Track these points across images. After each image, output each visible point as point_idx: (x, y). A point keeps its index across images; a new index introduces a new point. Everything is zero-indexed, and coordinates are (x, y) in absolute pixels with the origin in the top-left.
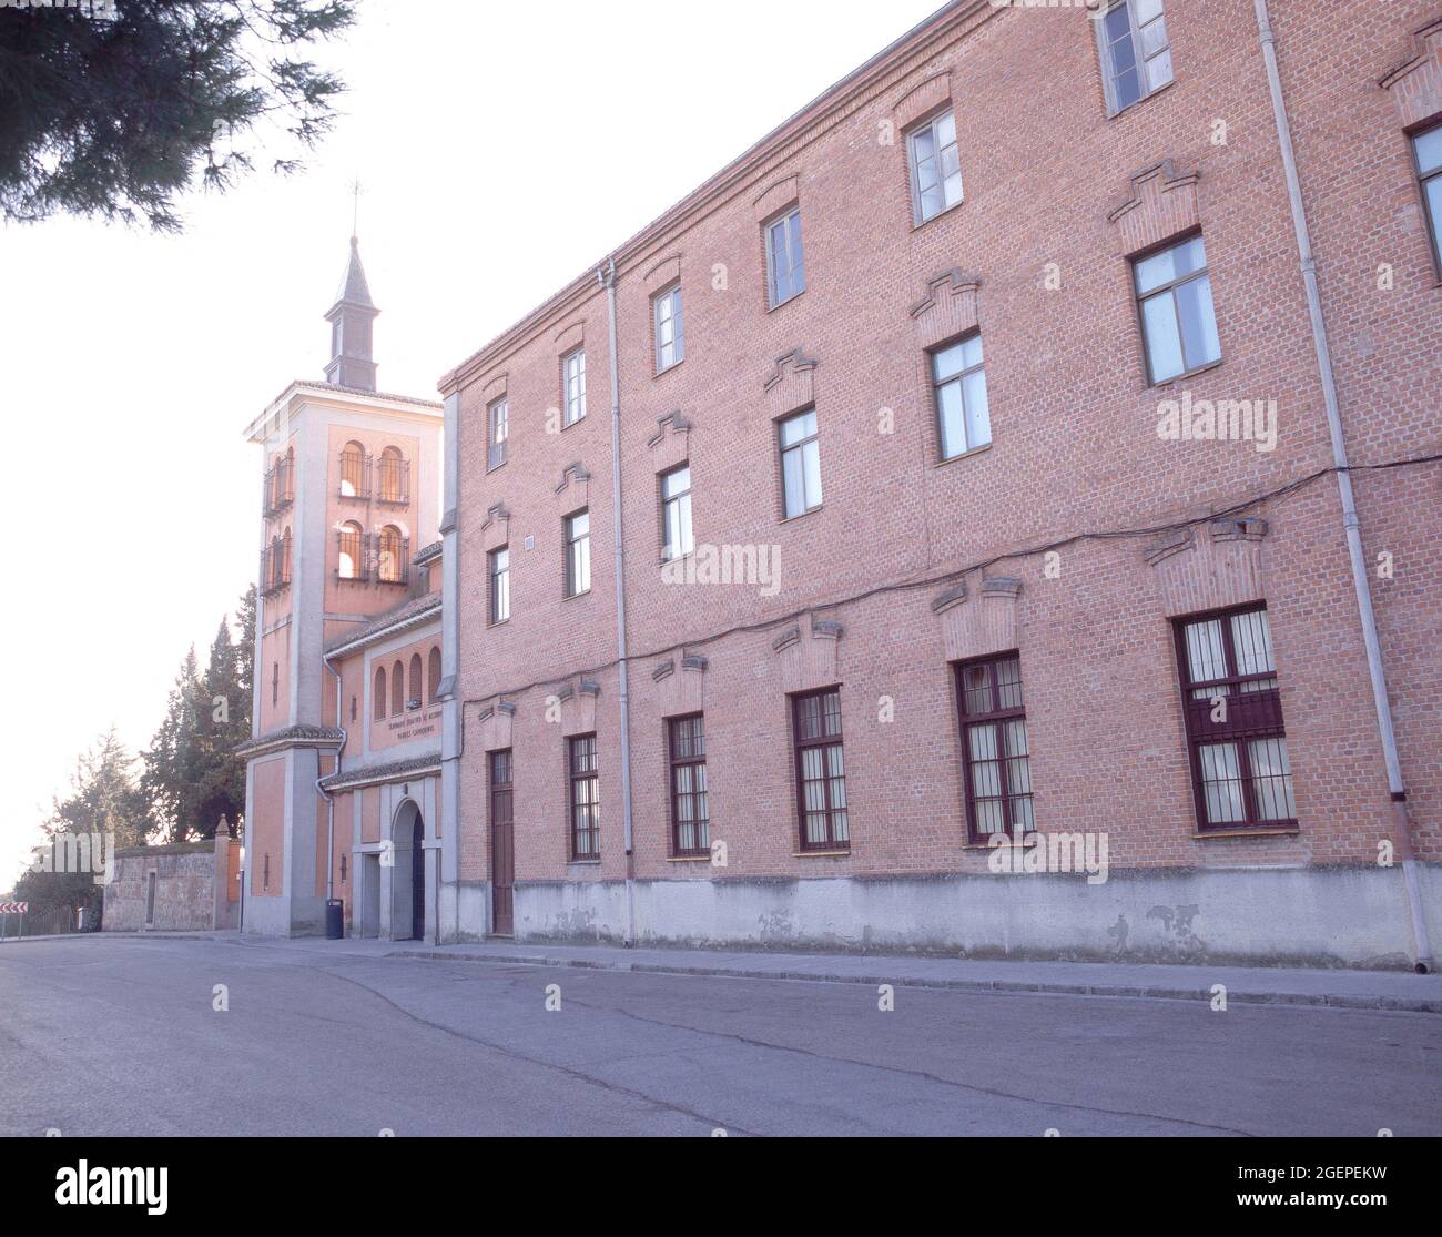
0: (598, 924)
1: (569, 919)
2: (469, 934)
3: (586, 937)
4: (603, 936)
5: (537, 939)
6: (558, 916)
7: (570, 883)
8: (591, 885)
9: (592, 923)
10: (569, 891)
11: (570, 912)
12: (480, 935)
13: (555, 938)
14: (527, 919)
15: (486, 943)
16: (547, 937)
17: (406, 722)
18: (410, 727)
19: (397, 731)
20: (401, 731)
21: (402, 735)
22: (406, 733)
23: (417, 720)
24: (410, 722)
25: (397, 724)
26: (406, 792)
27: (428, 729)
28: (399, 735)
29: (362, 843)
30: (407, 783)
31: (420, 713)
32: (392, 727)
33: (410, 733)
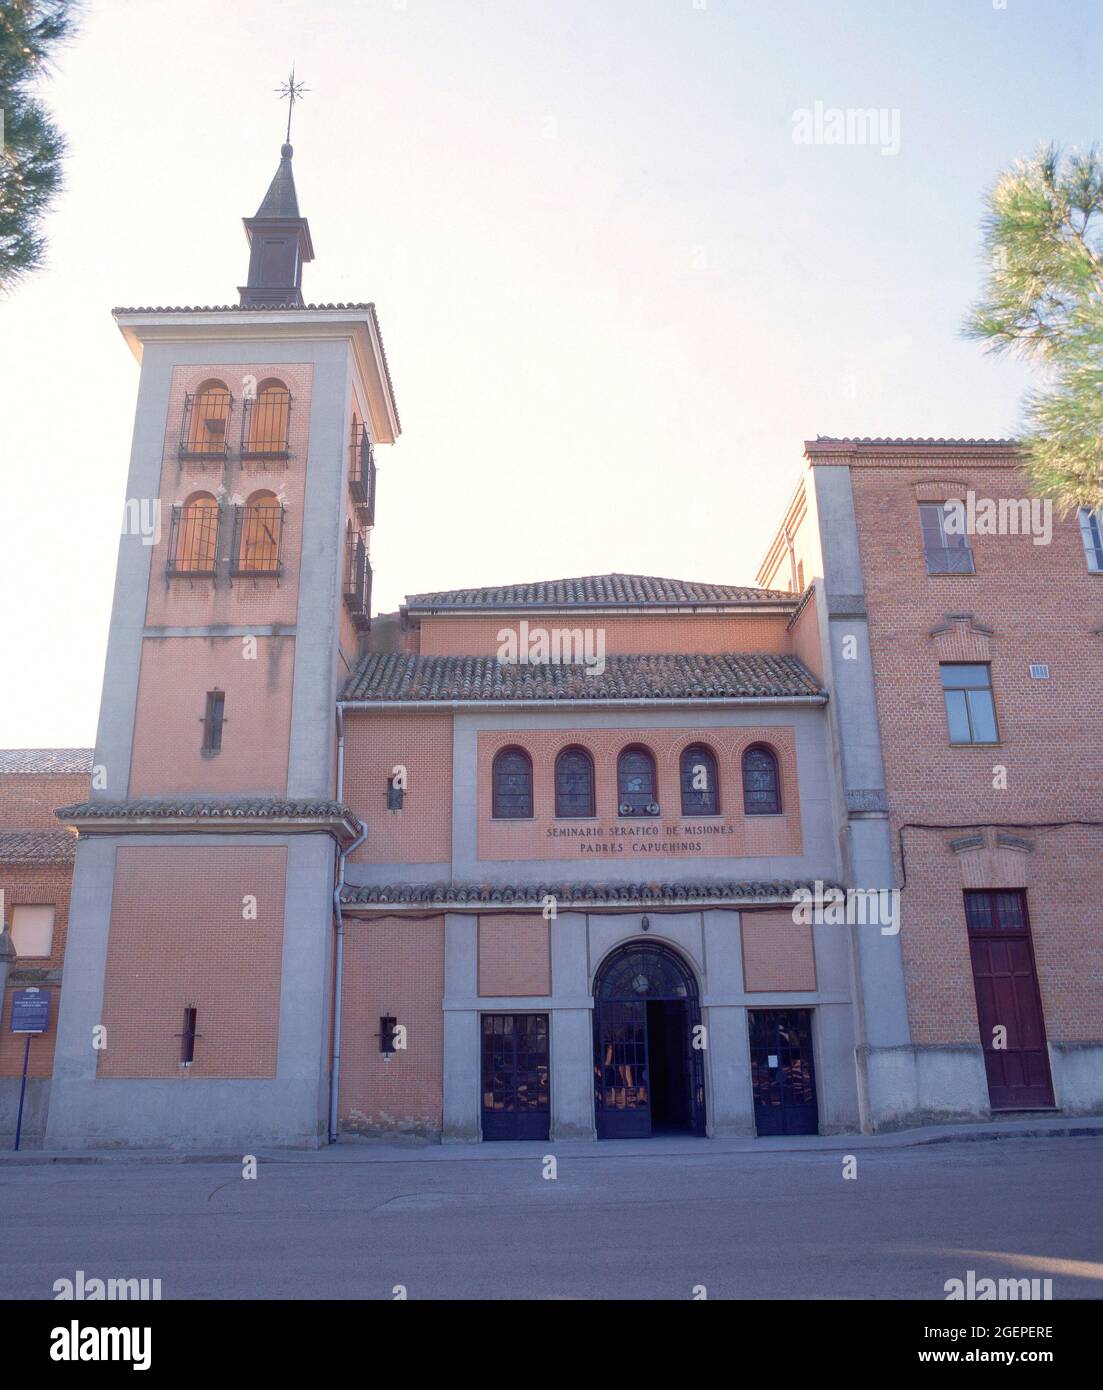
15: (992, 1120)
17: (607, 831)
18: (620, 839)
19: (578, 840)
20: (592, 841)
21: (594, 847)
22: (609, 846)
23: (646, 831)
24: (620, 832)
25: (574, 831)
26: (646, 927)
27: (684, 846)
28: (583, 846)
29: (479, 996)
30: (648, 915)
31: (657, 823)
32: (558, 833)
33: (620, 846)
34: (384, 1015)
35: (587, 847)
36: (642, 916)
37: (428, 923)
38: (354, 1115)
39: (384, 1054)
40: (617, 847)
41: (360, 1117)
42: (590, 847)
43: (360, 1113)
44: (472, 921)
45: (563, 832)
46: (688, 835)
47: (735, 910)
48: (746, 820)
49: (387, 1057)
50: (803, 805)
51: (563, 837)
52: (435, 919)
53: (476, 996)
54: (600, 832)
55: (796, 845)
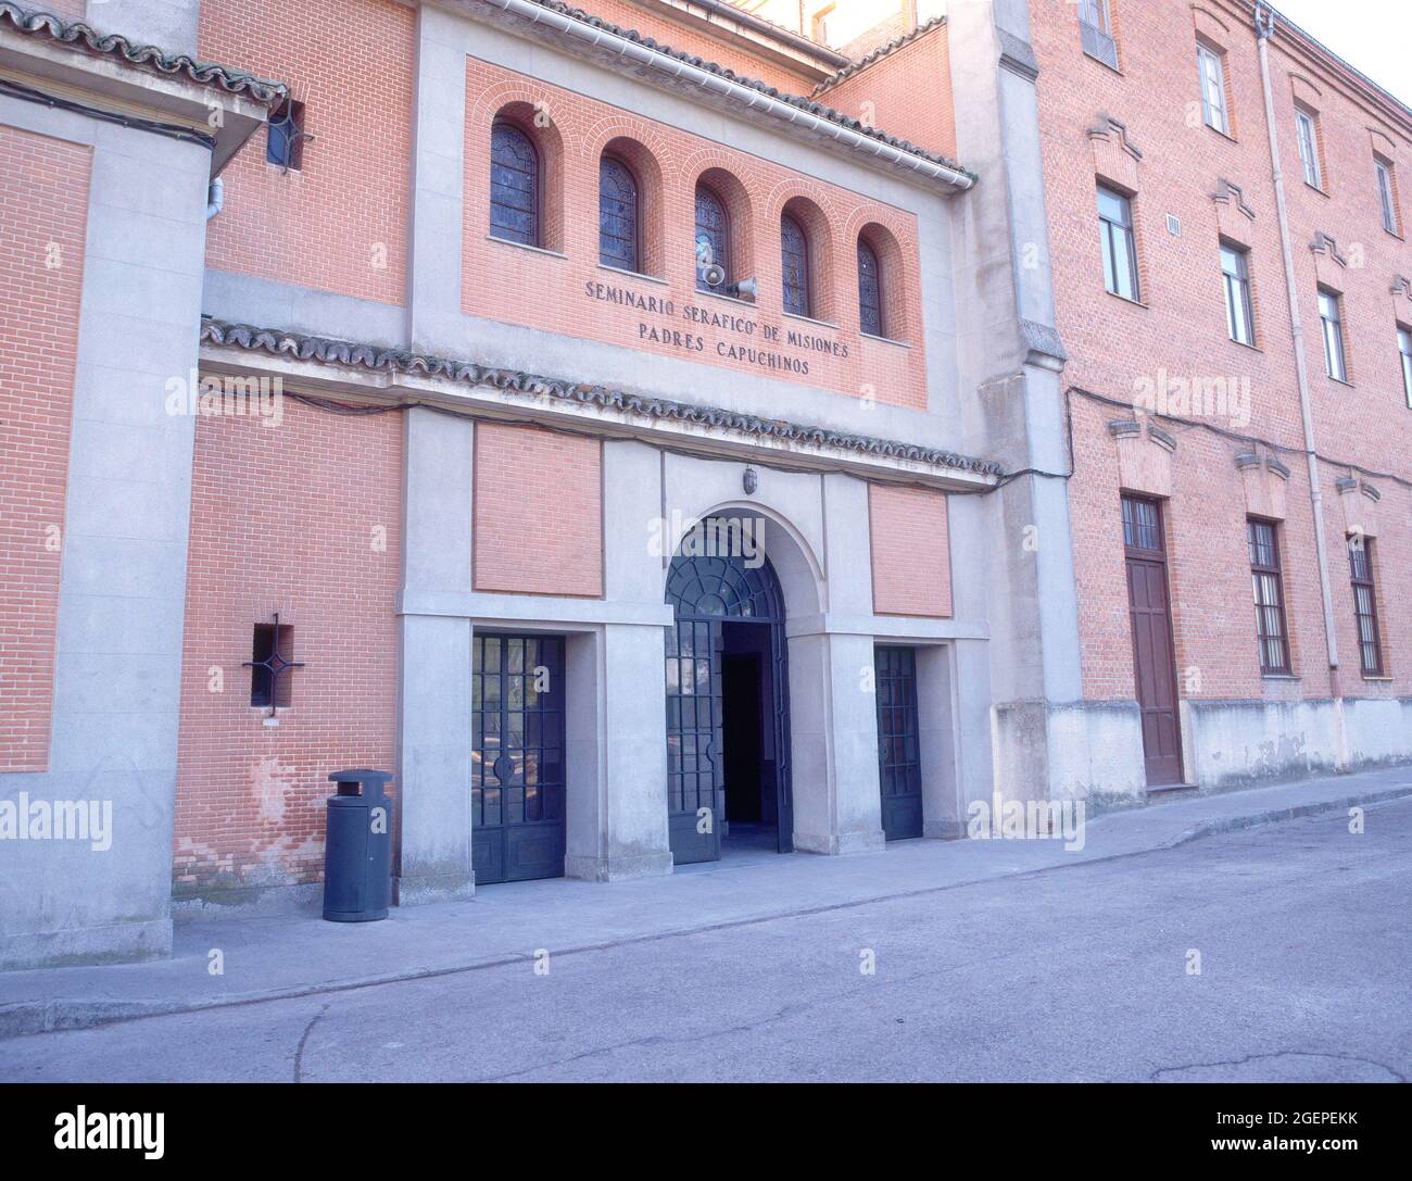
0: (1310, 751)
1: (1276, 749)
2: (1110, 796)
3: (1296, 771)
4: (1314, 766)
5: (1233, 782)
6: (1261, 747)
7: (1272, 703)
8: (1296, 705)
9: (1302, 751)
10: (1272, 714)
11: (1276, 742)
12: (1135, 794)
13: (1260, 777)
14: (1217, 756)
15: (1147, 804)
16: (1249, 777)
17: (679, 311)
18: (699, 330)
19: (635, 315)
20: (657, 321)
21: (660, 334)
22: (683, 338)
23: (736, 325)
24: (699, 317)
25: (630, 297)
26: (749, 488)
27: (787, 363)
28: (643, 328)
29: (475, 589)
30: (751, 466)
31: (749, 314)
32: (604, 294)
33: (699, 340)
34: (267, 619)
35: (649, 331)
36: (742, 467)
37: (366, 422)
38: (189, 853)
39: (264, 710)
40: (694, 343)
41: (201, 858)
42: (653, 331)
43: (202, 849)
44: (461, 431)
45: (612, 294)
46: (792, 345)
47: (861, 478)
48: (862, 339)
49: (272, 716)
50: (927, 336)
51: (611, 302)
52: (381, 418)
53: (470, 589)
54: (670, 308)
55: (918, 395)
